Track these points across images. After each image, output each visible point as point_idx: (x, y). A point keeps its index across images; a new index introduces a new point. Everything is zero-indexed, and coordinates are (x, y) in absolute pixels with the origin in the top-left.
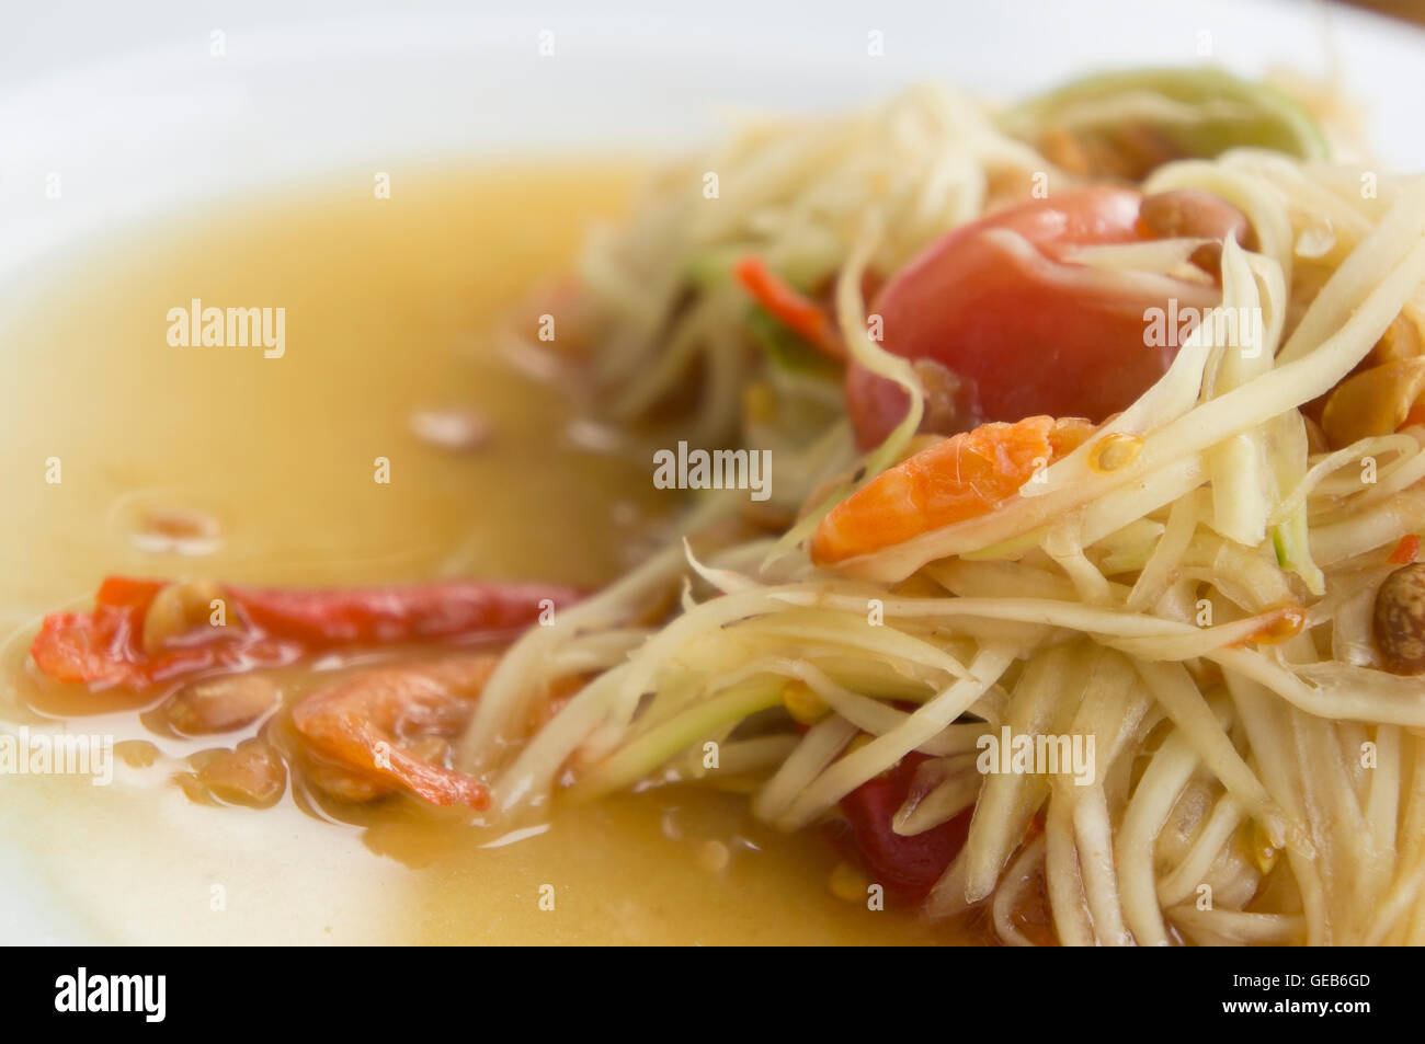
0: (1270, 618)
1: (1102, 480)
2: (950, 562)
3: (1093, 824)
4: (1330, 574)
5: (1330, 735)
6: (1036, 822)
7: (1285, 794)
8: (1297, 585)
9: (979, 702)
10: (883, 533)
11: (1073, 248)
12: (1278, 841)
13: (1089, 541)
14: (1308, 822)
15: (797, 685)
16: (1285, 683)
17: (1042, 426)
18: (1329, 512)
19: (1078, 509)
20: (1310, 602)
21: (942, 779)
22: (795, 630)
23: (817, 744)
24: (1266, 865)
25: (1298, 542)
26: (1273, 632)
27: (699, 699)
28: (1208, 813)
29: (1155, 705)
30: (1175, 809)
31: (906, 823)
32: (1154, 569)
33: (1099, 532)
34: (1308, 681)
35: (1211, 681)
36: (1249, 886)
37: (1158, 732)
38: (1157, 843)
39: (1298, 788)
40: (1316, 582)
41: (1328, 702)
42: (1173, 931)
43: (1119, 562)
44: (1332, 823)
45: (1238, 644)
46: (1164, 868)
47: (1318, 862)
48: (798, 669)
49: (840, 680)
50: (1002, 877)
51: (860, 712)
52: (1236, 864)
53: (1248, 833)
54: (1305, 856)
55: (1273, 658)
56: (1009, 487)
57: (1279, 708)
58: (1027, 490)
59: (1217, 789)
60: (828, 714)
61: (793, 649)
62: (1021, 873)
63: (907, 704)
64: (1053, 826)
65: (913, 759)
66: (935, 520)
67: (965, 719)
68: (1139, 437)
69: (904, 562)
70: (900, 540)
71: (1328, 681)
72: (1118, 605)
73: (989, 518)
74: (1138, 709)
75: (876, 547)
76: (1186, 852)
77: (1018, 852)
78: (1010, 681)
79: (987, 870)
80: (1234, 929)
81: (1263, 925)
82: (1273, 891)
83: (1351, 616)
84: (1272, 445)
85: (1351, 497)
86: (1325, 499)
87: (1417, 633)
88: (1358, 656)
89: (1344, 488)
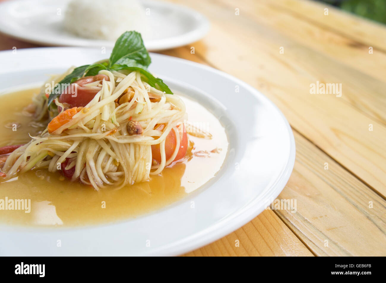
0: (112, 131)
1: (85, 115)
2: (67, 130)
3: (92, 163)
4: (120, 124)
5: (124, 146)
6: (85, 165)
7: (119, 155)
8: (116, 126)
9: (74, 149)
10: (56, 127)
11: (84, 84)
12: (118, 161)
13: (84, 124)
14: (122, 158)
15: (49, 151)
16: (116, 139)
17: (75, 108)
18: (119, 115)
19: (82, 119)
20: (118, 128)
21: (72, 161)
22: (46, 143)
23: (54, 159)
24: (118, 165)
25: (115, 120)
26: (113, 132)
27: (36, 156)
28: (108, 159)
29: (100, 146)
30: (104, 159)
31: (67, 168)
32: (95, 127)
33: (85, 122)
34: (118, 139)
35: (107, 141)
36: (116, 168)
37: (101, 149)
38: (102, 165)
39: (120, 153)
40: (118, 125)
41: (121, 141)
42: (107, 176)
43: (90, 126)
44: (125, 158)
45: (108, 135)
46: (103, 168)
47: (124, 163)
48: (48, 149)
49: (55, 149)
50: (81, 173)
51: (59, 154)
52: (114, 166)
53: (114, 161)
54: (122, 163)
55: (113, 136)
56: (71, 118)
57: (117, 143)
58: (74, 117)
59: (110, 156)
60: (55, 155)
61: (47, 146)
62: (84, 171)
63: (64, 151)
64: (87, 165)
65: (67, 159)
66: (62, 124)
67: (73, 152)
68: (89, 108)
69: (60, 131)
70: (58, 128)
71: (121, 138)
72: (91, 133)
73: (69, 122)
74: (98, 146)
75: (56, 129)
76: (106, 165)
77: (83, 169)
78: (80, 146)
79: (78, 172)
80: (115, 175)
81: (119, 173)
82: (119, 168)
83: (124, 129)
84: (111, 107)
85: (122, 112)
86: (118, 113)
87: (132, 130)
88: (125, 134)
89: (121, 111)
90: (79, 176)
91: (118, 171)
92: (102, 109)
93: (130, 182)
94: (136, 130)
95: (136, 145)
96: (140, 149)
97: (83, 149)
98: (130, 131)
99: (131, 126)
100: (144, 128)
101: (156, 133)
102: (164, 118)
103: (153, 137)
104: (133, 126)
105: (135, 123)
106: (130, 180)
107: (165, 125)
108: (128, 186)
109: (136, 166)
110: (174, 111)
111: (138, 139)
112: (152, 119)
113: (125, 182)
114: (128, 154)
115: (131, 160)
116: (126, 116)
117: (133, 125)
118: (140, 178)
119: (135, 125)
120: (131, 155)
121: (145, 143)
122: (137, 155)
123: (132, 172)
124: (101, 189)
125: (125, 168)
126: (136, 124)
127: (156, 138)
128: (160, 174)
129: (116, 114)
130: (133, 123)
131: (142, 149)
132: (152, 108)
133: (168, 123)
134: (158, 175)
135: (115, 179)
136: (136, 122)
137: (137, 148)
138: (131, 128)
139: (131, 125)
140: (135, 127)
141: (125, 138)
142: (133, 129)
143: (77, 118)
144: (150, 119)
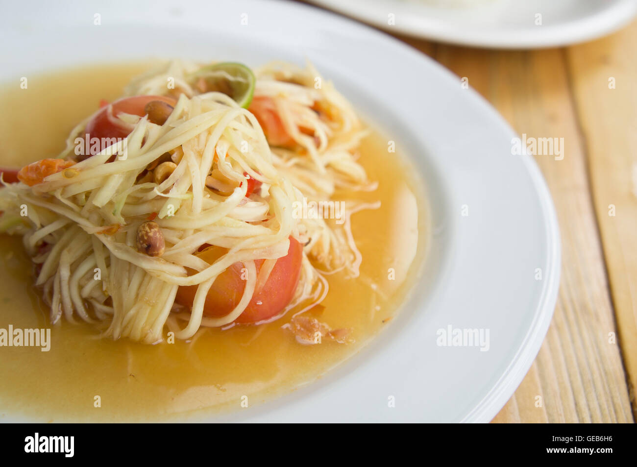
0: (108, 228)
1: (69, 181)
3: (65, 272)
4: (127, 219)
9: (54, 232)
13: (68, 196)
18: (136, 201)
19: (65, 188)
20: (124, 226)
24: (106, 295)
26: (108, 232)
31: (35, 260)
32: (86, 207)
33: (71, 194)
36: (103, 299)
37: (91, 252)
38: (79, 281)
40: (122, 221)
42: (86, 304)
43: (79, 202)
44: (120, 288)
45: (99, 233)
46: (81, 287)
52: (99, 292)
53: (100, 285)
55: (107, 239)
58: (50, 178)
62: (51, 280)
67: (51, 234)
71: (121, 248)
72: (80, 215)
73: (43, 184)
74: (88, 244)
76: (86, 284)
79: (42, 278)
80: (100, 307)
81: (106, 309)
82: (108, 302)
83: (131, 231)
84: (128, 179)
85: (141, 198)
86: (136, 198)
88: (130, 244)
89: (140, 195)
90: (43, 285)
91: (106, 304)
92: (106, 179)
93: (116, 335)
94: (145, 246)
95: (145, 273)
99: (140, 235)
100: (171, 245)
101: (196, 262)
102: (226, 237)
103: (186, 268)
104: (143, 236)
105: (149, 231)
106: (117, 332)
107: (223, 251)
109: (132, 312)
110: (259, 230)
111: (147, 264)
112: (196, 231)
113: (109, 331)
114: (126, 282)
115: (129, 296)
116: (145, 209)
117: (144, 232)
118: (137, 335)
119: (147, 234)
120: (131, 285)
121: (159, 276)
122: (142, 292)
123: (123, 318)
125: (115, 304)
126: (151, 234)
127: (191, 272)
128: (191, 338)
129: (129, 196)
130: (147, 229)
131: (153, 285)
132: (205, 210)
133: (230, 250)
134: (186, 340)
135: (100, 315)
136: (152, 230)
137: (147, 279)
139: (141, 231)
140: (146, 238)
141: (127, 251)
142: (142, 242)
143: (54, 182)
144: (192, 232)
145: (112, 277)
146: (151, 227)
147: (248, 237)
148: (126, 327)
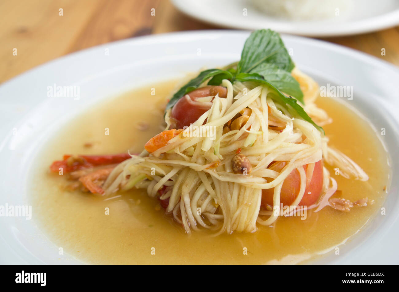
0: (213, 164)
1: (183, 140)
2: (165, 153)
3: (187, 199)
4: (223, 156)
5: (227, 185)
6: (180, 198)
8: (219, 158)
9: (172, 177)
11: (197, 98)
12: (216, 202)
13: (182, 150)
14: (222, 199)
16: (216, 176)
18: (226, 144)
19: (180, 145)
20: (221, 161)
21: (168, 190)
22: (143, 165)
23: (152, 183)
24: (217, 206)
25: (218, 150)
26: (213, 166)
27: (136, 176)
28: (206, 197)
29: (200, 179)
30: (201, 196)
31: (162, 198)
32: (195, 155)
33: (184, 149)
34: (219, 175)
35: (208, 175)
36: (214, 209)
37: (200, 183)
38: (197, 203)
39: (221, 193)
40: (221, 158)
41: (222, 179)
42: (203, 217)
43: (189, 154)
44: (226, 200)
45: (207, 168)
46: (199, 206)
48: (146, 172)
50: (174, 208)
51: (157, 178)
52: (212, 206)
53: (212, 201)
54: (222, 206)
55: (213, 171)
56: (166, 142)
57: (218, 180)
58: (171, 141)
59: (208, 194)
60: (153, 179)
62: (177, 206)
63: (162, 176)
65: (165, 186)
66: (159, 147)
67: (170, 180)
69: (157, 153)
70: (155, 151)
71: (223, 175)
72: (190, 162)
73: (166, 146)
74: (197, 179)
75: (154, 151)
76: (202, 204)
77: (178, 203)
78: (179, 173)
79: (171, 206)
80: (213, 217)
81: (217, 216)
82: (218, 211)
83: (227, 163)
84: (217, 132)
85: (230, 141)
86: (225, 142)
87: (236, 167)
88: (228, 170)
89: (228, 140)
90: (173, 211)
91: (216, 213)
93: (228, 231)
94: (241, 168)
95: (240, 186)
96: (245, 192)
97: (181, 179)
98: (234, 167)
99: (236, 162)
100: (254, 166)
101: (270, 173)
102: (285, 154)
103: (265, 178)
104: (238, 163)
105: (241, 159)
106: (228, 228)
108: (225, 235)
109: (238, 213)
110: (302, 146)
111: (243, 180)
112: (267, 154)
113: (223, 229)
114: (229, 195)
115: (233, 203)
116: (233, 147)
117: (238, 160)
118: (242, 227)
119: (240, 161)
120: (233, 197)
121: (252, 186)
122: (241, 199)
123: (232, 218)
124: (193, 232)
125: (224, 212)
126: (243, 161)
127: (269, 180)
128: (272, 224)
129: (221, 143)
130: (239, 158)
131: (248, 192)
132: (270, 140)
133: (289, 161)
134: (269, 226)
135: (213, 222)
136: (243, 158)
137: (242, 190)
138: (235, 164)
139: (236, 160)
140: (240, 164)
141: (228, 175)
142: (238, 167)
143: (174, 143)
144: (265, 155)
145: (219, 195)
146: (241, 157)
147: (298, 152)
148: (234, 223)
